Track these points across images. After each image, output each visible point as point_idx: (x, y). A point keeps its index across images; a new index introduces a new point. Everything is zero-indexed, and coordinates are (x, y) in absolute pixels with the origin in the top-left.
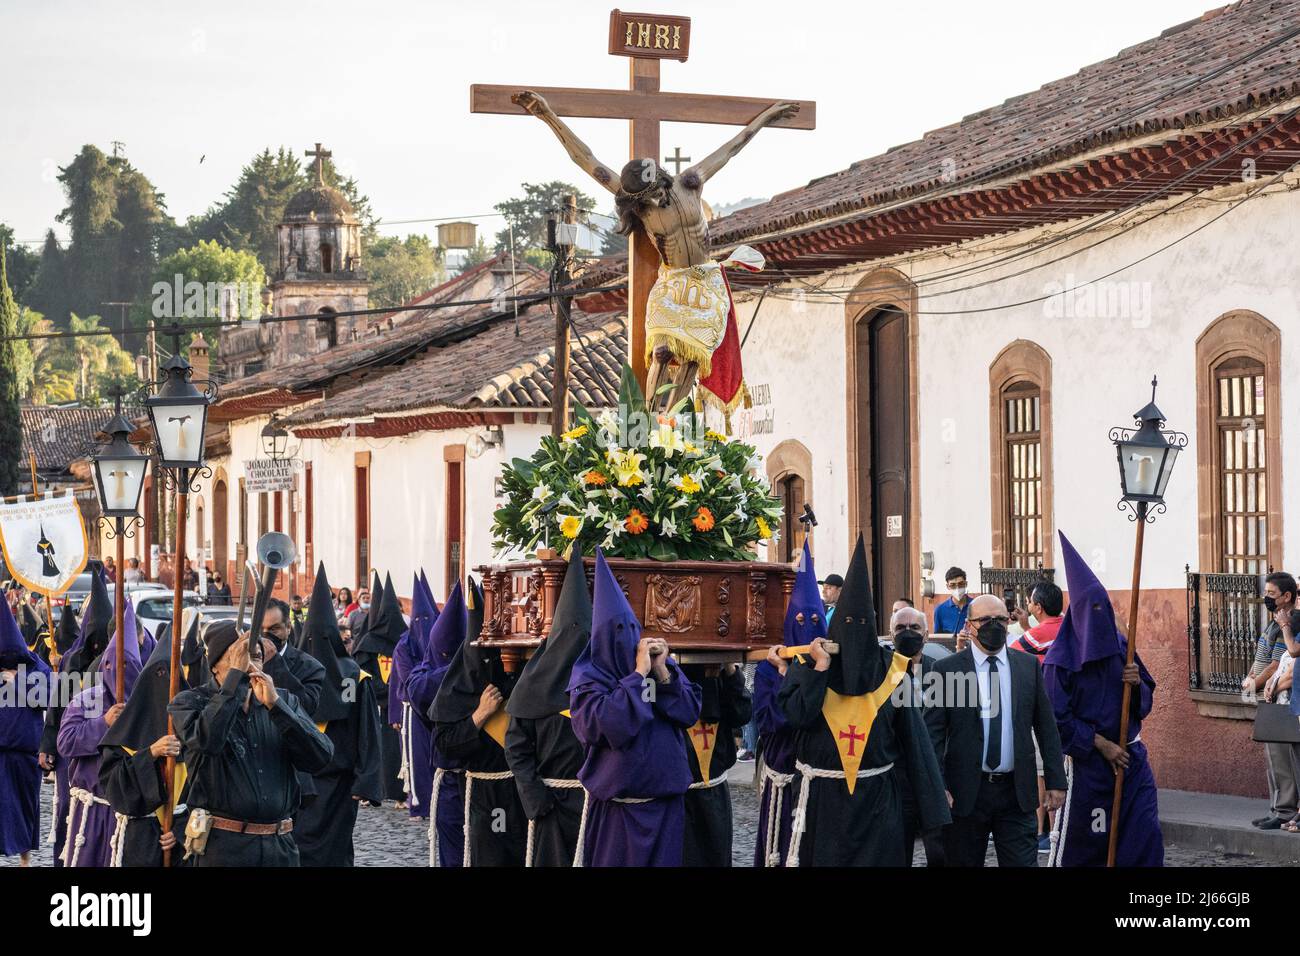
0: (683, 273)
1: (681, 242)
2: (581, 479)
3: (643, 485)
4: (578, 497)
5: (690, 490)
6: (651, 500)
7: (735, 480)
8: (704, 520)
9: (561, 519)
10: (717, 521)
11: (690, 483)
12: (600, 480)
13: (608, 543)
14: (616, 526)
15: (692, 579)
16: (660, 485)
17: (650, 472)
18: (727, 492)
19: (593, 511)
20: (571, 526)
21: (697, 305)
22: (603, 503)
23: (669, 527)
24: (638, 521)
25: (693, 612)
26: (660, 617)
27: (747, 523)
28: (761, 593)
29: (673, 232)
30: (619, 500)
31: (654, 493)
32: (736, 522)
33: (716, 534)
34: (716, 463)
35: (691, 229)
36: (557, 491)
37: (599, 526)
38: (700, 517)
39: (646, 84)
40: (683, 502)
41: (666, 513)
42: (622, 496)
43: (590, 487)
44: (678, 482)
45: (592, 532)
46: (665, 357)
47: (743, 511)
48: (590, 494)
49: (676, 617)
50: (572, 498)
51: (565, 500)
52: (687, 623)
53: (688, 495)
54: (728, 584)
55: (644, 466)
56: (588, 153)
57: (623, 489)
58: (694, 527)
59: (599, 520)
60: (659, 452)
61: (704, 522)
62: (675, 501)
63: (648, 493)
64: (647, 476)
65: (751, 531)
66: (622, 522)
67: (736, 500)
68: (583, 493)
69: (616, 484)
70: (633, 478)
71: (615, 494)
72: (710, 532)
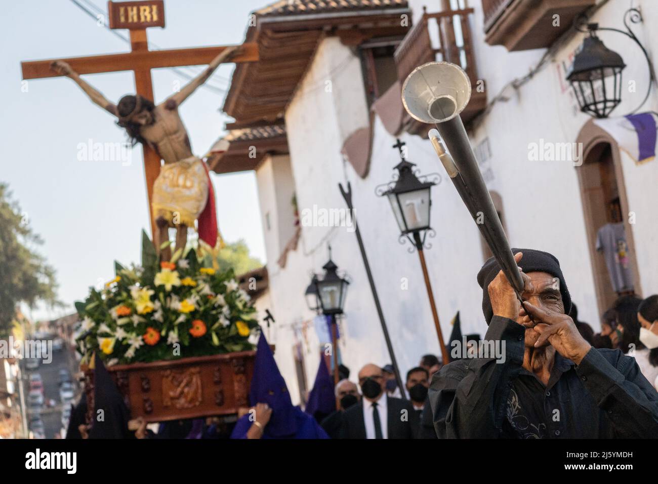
0: (174, 167)
1: (169, 146)
2: (114, 312)
3: (154, 311)
4: (112, 325)
5: (186, 310)
6: (161, 319)
7: (220, 299)
8: (199, 329)
9: (102, 341)
10: (208, 329)
11: (188, 305)
12: (127, 311)
13: (130, 353)
14: (136, 342)
15: (193, 370)
16: (166, 310)
17: (158, 302)
18: (214, 308)
19: (120, 334)
20: (107, 345)
21: (185, 187)
22: (128, 327)
23: (173, 337)
24: (152, 337)
25: (196, 392)
26: (172, 399)
27: (229, 327)
28: (244, 373)
29: (162, 139)
30: (139, 324)
31: (163, 315)
32: (221, 327)
33: (207, 337)
34: (206, 289)
35: (174, 137)
36: (98, 323)
37: (125, 342)
38: (195, 327)
39: (139, 46)
40: (182, 319)
41: (171, 328)
43: (120, 317)
44: (175, 304)
45: (121, 347)
47: (226, 318)
48: (121, 322)
49: (186, 397)
50: (109, 326)
51: (104, 328)
52: (192, 400)
53: (186, 314)
54: (219, 370)
55: (153, 298)
56: (101, 96)
57: (142, 315)
58: (191, 336)
59: (124, 339)
60: (162, 287)
62: (177, 318)
63: (158, 316)
64: (157, 305)
65: (233, 332)
66: (140, 338)
67: (221, 313)
68: (115, 322)
69: (135, 312)
70: (146, 307)
71: (136, 319)
72: (203, 336)
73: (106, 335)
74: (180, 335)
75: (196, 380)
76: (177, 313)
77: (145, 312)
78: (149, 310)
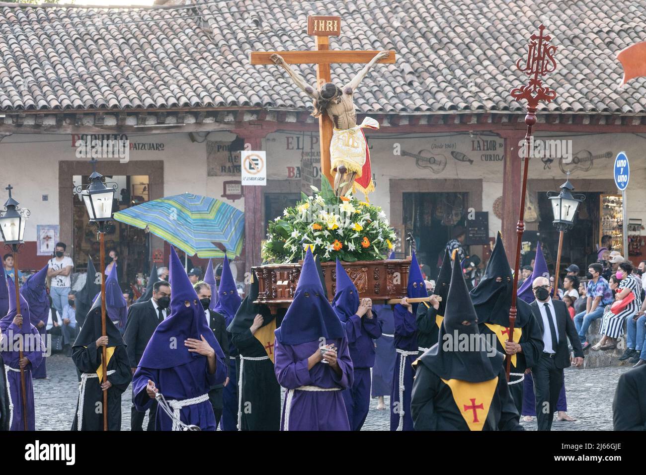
0: (346, 132)
1: (345, 118)
2: (311, 227)
3: (338, 229)
4: (311, 235)
6: (342, 235)
7: (376, 223)
10: (370, 242)
11: (358, 226)
12: (320, 227)
13: (327, 255)
14: (329, 247)
15: (363, 269)
16: (346, 229)
18: (373, 229)
19: (319, 241)
21: (353, 147)
22: (323, 238)
23: (352, 247)
24: (337, 245)
25: (364, 284)
27: (383, 242)
29: (342, 113)
30: (328, 236)
31: (343, 232)
32: (379, 242)
34: (367, 217)
35: (350, 112)
36: (302, 233)
37: (322, 248)
38: (364, 241)
40: (356, 235)
41: (349, 241)
42: (330, 234)
44: (353, 226)
45: (320, 251)
46: (343, 171)
47: (381, 237)
48: (316, 234)
50: (308, 236)
51: (305, 237)
52: (362, 289)
53: (358, 231)
54: (378, 270)
57: (330, 231)
58: (362, 246)
59: (322, 245)
60: (345, 213)
61: (366, 243)
62: (353, 235)
63: (340, 232)
65: (385, 246)
69: (326, 228)
71: (326, 233)
72: (370, 247)
73: (307, 242)
74: (355, 246)
75: (365, 276)
76: (353, 231)
77: (332, 229)
78: (335, 228)
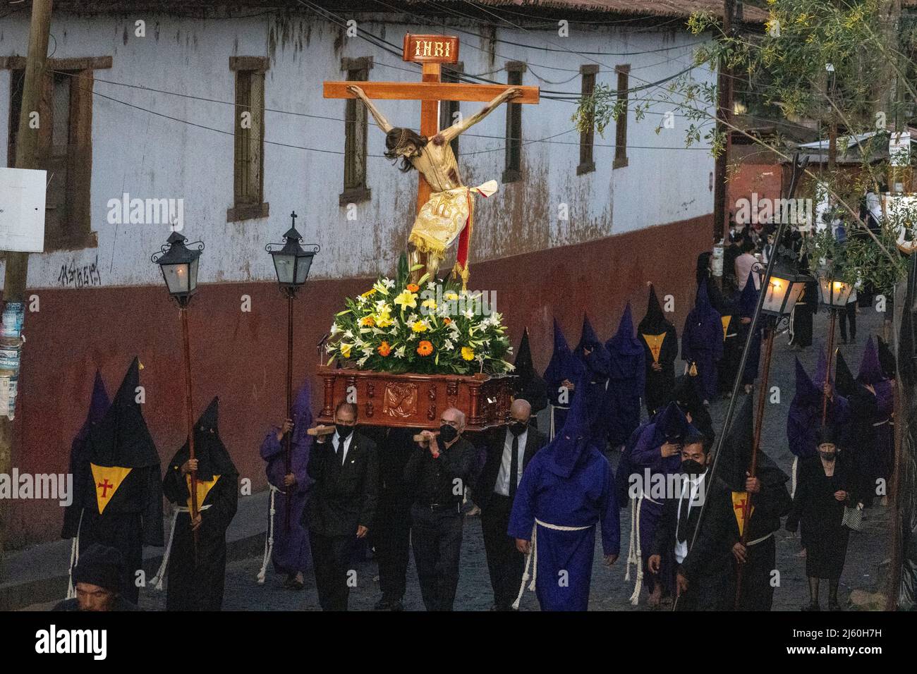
0: (439, 195)
2: (361, 322)
3: (391, 327)
4: (355, 332)
5: (418, 330)
6: (396, 335)
7: (454, 324)
8: (425, 349)
9: (343, 346)
10: (434, 350)
11: (421, 325)
12: (370, 323)
13: (362, 361)
14: (368, 352)
15: (411, 385)
16: (402, 327)
17: (399, 319)
18: (445, 331)
19: (359, 342)
20: (346, 350)
21: (443, 217)
22: (367, 337)
23: (400, 352)
24: (384, 348)
26: (391, 407)
27: (453, 351)
28: (454, 395)
30: (378, 336)
31: (398, 331)
32: (445, 351)
33: (431, 358)
35: (439, 169)
36: (346, 328)
37: (359, 349)
38: (422, 347)
40: (412, 337)
41: (401, 344)
42: (381, 332)
43: (364, 326)
44: (410, 324)
47: (454, 343)
48: (363, 331)
50: (353, 333)
51: (349, 334)
53: (417, 333)
55: (391, 315)
57: (380, 328)
58: (416, 354)
59: (359, 346)
60: (400, 306)
61: (427, 350)
62: (409, 336)
63: (394, 332)
64: (394, 322)
65: (456, 356)
66: (372, 349)
67: (448, 337)
68: (358, 330)
69: (376, 326)
70: (384, 322)
71: (376, 331)
72: (429, 356)
73: (349, 341)
74: (405, 352)
75: (414, 394)
76: (409, 331)
77: (382, 327)
78: (386, 325)
